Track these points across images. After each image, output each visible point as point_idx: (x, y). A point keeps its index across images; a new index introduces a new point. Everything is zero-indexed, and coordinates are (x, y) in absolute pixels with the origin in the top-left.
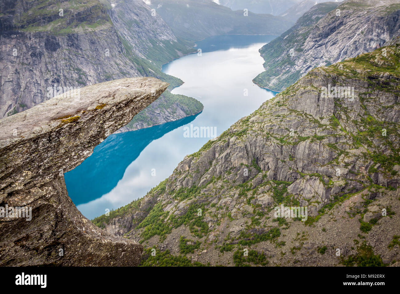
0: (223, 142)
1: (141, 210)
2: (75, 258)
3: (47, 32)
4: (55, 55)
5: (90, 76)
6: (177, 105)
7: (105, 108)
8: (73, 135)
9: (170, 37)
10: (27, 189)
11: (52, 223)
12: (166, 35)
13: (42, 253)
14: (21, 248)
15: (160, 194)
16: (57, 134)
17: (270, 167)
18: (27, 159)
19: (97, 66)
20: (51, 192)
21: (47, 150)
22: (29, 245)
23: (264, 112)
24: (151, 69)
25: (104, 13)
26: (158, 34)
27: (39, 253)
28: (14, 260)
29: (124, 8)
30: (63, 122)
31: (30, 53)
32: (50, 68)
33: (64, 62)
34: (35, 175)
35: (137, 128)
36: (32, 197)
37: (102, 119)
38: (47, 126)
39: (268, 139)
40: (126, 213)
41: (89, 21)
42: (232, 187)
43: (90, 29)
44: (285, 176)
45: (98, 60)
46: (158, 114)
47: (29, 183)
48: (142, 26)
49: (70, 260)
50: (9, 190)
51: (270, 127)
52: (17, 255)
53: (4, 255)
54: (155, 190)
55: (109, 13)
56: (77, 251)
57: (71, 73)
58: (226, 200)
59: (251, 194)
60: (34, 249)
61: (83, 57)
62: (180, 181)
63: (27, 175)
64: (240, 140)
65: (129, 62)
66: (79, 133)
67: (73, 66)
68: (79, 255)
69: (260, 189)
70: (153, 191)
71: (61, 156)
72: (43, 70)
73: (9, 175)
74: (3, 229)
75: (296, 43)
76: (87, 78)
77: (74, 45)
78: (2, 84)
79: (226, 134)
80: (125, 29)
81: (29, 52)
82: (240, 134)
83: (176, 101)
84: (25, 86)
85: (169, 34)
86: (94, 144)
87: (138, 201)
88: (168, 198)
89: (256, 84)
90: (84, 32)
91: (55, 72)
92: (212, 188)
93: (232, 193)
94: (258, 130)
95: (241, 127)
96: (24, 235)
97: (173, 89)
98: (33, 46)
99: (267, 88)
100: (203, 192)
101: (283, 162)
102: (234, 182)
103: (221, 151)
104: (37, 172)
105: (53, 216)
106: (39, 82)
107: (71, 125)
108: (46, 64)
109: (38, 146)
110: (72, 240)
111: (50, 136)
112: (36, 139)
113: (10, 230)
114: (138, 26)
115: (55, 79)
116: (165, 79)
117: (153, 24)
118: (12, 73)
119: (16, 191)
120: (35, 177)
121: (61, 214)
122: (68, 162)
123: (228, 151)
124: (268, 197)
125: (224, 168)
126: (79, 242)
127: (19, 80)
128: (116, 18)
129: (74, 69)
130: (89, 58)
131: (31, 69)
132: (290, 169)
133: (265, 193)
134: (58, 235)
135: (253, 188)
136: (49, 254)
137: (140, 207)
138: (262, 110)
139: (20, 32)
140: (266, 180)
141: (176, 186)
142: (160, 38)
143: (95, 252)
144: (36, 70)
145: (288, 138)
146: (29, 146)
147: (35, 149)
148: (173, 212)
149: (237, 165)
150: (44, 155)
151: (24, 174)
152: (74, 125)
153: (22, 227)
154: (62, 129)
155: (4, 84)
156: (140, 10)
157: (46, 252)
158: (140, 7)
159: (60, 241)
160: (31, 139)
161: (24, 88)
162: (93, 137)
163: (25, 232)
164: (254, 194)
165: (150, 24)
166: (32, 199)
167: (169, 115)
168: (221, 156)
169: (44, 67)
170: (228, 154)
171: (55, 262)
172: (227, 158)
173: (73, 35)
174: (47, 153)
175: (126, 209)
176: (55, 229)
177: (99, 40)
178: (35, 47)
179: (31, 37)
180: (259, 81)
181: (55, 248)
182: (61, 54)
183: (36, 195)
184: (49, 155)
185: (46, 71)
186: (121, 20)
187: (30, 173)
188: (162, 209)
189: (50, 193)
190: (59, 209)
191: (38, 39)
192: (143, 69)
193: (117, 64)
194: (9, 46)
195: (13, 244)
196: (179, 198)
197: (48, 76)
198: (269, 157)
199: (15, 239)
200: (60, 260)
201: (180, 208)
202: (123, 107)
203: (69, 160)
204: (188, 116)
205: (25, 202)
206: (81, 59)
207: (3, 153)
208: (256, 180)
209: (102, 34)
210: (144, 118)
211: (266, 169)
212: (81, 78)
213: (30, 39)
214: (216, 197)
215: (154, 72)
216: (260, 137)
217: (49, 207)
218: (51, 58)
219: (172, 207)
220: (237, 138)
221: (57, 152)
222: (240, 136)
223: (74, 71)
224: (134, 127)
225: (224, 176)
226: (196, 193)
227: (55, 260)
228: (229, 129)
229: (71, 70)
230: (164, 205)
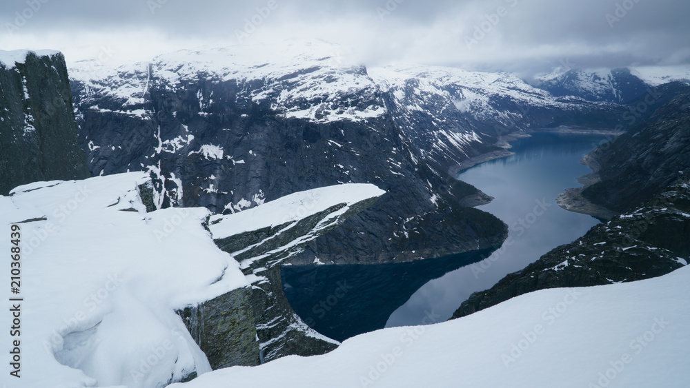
4: (313, 146)
6: (467, 222)
9: (464, 130)
12: (458, 127)
24: (434, 171)
32: (305, 163)
41: (359, 107)
45: (366, 155)
57: (331, 171)
61: (347, 152)
72: (298, 165)
75: (652, 144)
77: (338, 135)
81: (283, 142)
83: (466, 216)
84: (274, 183)
91: (312, 168)
98: (288, 136)
108: (302, 159)
115: (311, 177)
118: (262, 167)
127: (269, 176)
142: (449, 130)
144: (290, 165)
167: (455, 235)
169: (300, 161)
178: (291, 137)
179: (289, 124)
185: (301, 166)
191: (296, 128)
194: (262, 134)
197: (303, 173)
206: (344, 154)
209: (373, 123)
213: (287, 126)
215: (438, 175)
218: (308, 150)
229: (331, 167)
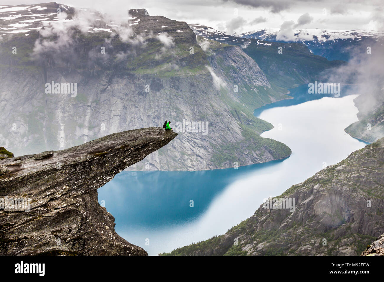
0: (307, 189)
1: (220, 246)
2: (92, 251)
3: (154, 74)
4: (158, 94)
5: (187, 115)
6: (266, 148)
7: (126, 148)
8: (100, 165)
9: (264, 84)
10: (64, 198)
11: (79, 223)
12: (261, 81)
13: (69, 243)
14: (54, 236)
15: (240, 233)
16: (89, 163)
17: (355, 219)
18: (67, 178)
19: (194, 107)
20: (81, 202)
21: (81, 173)
22: (60, 235)
23: (352, 163)
24: (243, 112)
25: (205, 60)
26: (253, 80)
27: (67, 243)
28: (48, 243)
29: (223, 56)
30: (95, 155)
31: (137, 92)
32: (152, 106)
33: (165, 101)
34: (70, 189)
35: (225, 167)
36: (66, 203)
37: (123, 155)
38: (84, 157)
39: (355, 190)
40: (206, 247)
41: (191, 66)
42: (313, 235)
43: (190, 73)
44: (371, 230)
45: (195, 101)
46: (246, 155)
47: (66, 194)
48: (239, 72)
49: (88, 251)
50: (51, 197)
51: (357, 178)
52: (51, 241)
53: (42, 238)
54: (235, 229)
55: (210, 59)
56: (94, 246)
57: (170, 111)
58: (305, 247)
59: (332, 245)
60: (63, 239)
61: (182, 98)
62: (260, 222)
63: (66, 188)
64: (324, 189)
65: (224, 104)
66: (105, 164)
67: (173, 105)
68: (95, 249)
69: (342, 241)
70: (234, 229)
71: (91, 179)
72: (147, 107)
73: (54, 187)
74: (43, 221)
76: (184, 117)
77: (176, 86)
78: (112, 117)
79: (311, 181)
80: (223, 74)
81: (136, 90)
82: (324, 182)
83: (265, 144)
84: (130, 120)
85: (264, 81)
86: (114, 172)
87: (219, 237)
88: (247, 238)
89: (348, 133)
90: (185, 76)
91: (157, 110)
92: (292, 234)
93: (312, 241)
94: (344, 180)
95: (326, 175)
96: (59, 229)
97: (263, 132)
98: (140, 86)
99: (359, 138)
100: (283, 236)
101: (369, 216)
102: (316, 230)
103: (304, 197)
104: (73, 188)
105: (80, 219)
106: (142, 118)
107: (100, 158)
108: (150, 103)
109: (76, 170)
110: (91, 238)
111: (85, 164)
112: (75, 165)
113: (49, 223)
114: (235, 72)
115: (156, 116)
116: (256, 122)
117: (249, 71)
118: (121, 108)
119: (55, 197)
120: (72, 190)
121: (86, 218)
122: (94, 183)
123: (312, 197)
124: (351, 250)
125: (306, 214)
126: (96, 240)
127: (126, 114)
128: (215, 64)
129: (173, 108)
130: (187, 99)
131: (137, 105)
132: (377, 223)
133: (348, 245)
134: (82, 232)
135: (336, 239)
136: (74, 245)
137: (220, 243)
138: (350, 160)
139: (131, 73)
140: (349, 232)
141: (257, 228)
142: (254, 84)
143: (108, 249)
144: (141, 107)
145: (376, 191)
146: (70, 170)
147: (73, 172)
148: (251, 252)
149: (319, 213)
150: (79, 176)
151: (64, 188)
152: (102, 158)
153: (57, 222)
154: (93, 160)
155: (113, 117)
156: (238, 58)
157: (72, 243)
158: (238, 55)
159: (82, 237)
160: (71, 165)
161: (129, 122)
162: (114, 168)
163: (59, 227)
164: (335, 246)
165: (247, 71)
166: (66, 205)
167: (257, 157)
168: (303, 203)
169: (148, 104)
170: (312, 202)
171: (78, 251)
172: (310, 205)
173: (176, 77)
174: (81, 175)
175: (206, 244)
176: (81, 228)
177: (198, 83)
178: (141, 87)
179: (140, 78)
180: (351, 130)
181: (78, 241)
182: (163, 94)
183: (69, 203)
184: (83, 177)
185: (149, 108)
186: (220, 66)
187: (68, 187)
188: (241, 248)
189: (79, 203)
190: (85, 215)
191: (145, 80)
192: (236, 112)
193: (212, 106)
194: (121, 84)
195: (50, 233)
196: (258, 239)
197: (150, 113)
198: (355, 208)
199: (52, 230)
200: (81, 250)
201: (259, 249)
202: (139, 148)
203: (96, 182)
204: (275, 159)
205: (60, 206)
206: (180, 100)
207: (52, 172)
208: (338, 231)
209: (201, 78)
210: (232, 158)
211: (351, 220)
212: (178, 117)
213: (139, 79)
214: (296, 243)
215: (246, 115)
216: (346, 187)
217: (77, 212)
218: (154, 97)
219: (250, 247)
220: (321, 186)
221: (88, 176)
222: (325, 184)
223: (173, 110)
224: (222, 165)
225: (305, 223)
226: (276, 236)
227: (77, 250)
228: (313, 176)
229: (170, 109)
230: (243, 244)
